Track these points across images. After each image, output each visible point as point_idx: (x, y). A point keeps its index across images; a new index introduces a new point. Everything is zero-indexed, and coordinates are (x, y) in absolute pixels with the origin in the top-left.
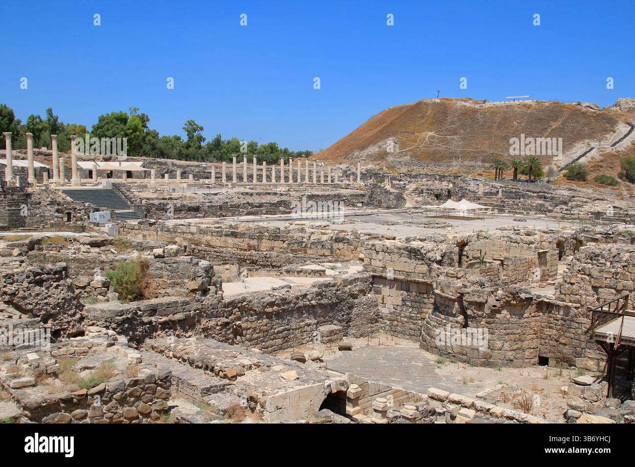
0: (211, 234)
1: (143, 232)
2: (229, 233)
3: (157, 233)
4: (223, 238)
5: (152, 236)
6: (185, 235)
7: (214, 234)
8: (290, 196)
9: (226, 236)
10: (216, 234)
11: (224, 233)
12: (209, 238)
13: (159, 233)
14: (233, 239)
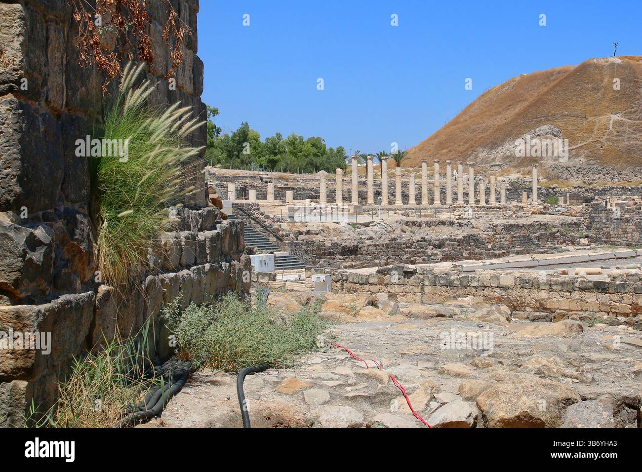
0: (547, 287)
1: (389, 289)
2: (591, 284)
3: (422, 289)
4: (576, 295)
5: (410, 295)
6: (487, 292)
7: (554, 287)
8: (473, 227)
9: (582, 289)
10: (559, 287)
11: (577, 285)
12: (543, 294)
13: (427, 289)
14: (600, 295)
